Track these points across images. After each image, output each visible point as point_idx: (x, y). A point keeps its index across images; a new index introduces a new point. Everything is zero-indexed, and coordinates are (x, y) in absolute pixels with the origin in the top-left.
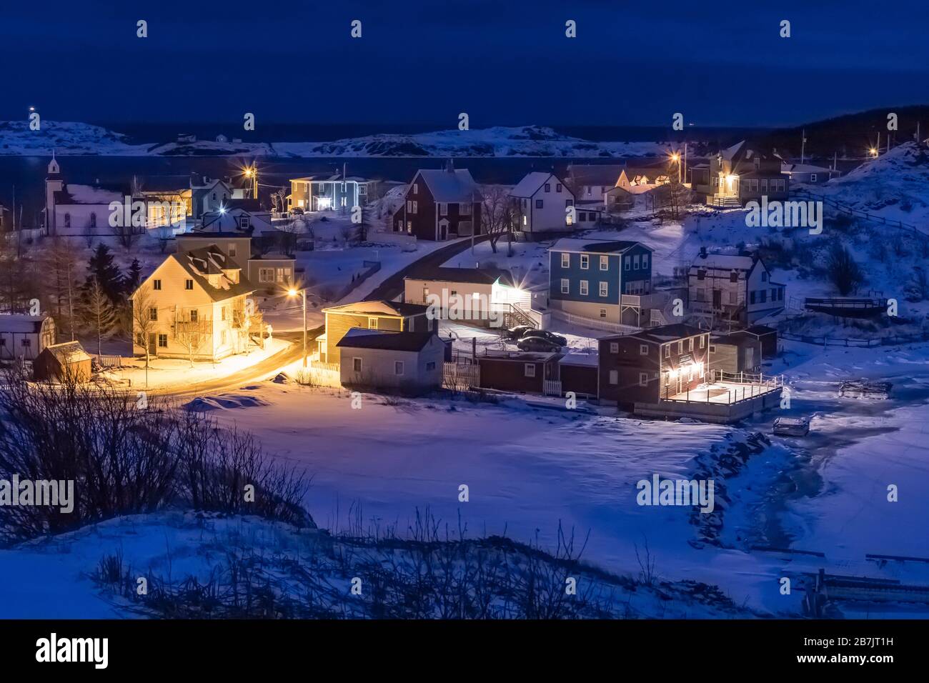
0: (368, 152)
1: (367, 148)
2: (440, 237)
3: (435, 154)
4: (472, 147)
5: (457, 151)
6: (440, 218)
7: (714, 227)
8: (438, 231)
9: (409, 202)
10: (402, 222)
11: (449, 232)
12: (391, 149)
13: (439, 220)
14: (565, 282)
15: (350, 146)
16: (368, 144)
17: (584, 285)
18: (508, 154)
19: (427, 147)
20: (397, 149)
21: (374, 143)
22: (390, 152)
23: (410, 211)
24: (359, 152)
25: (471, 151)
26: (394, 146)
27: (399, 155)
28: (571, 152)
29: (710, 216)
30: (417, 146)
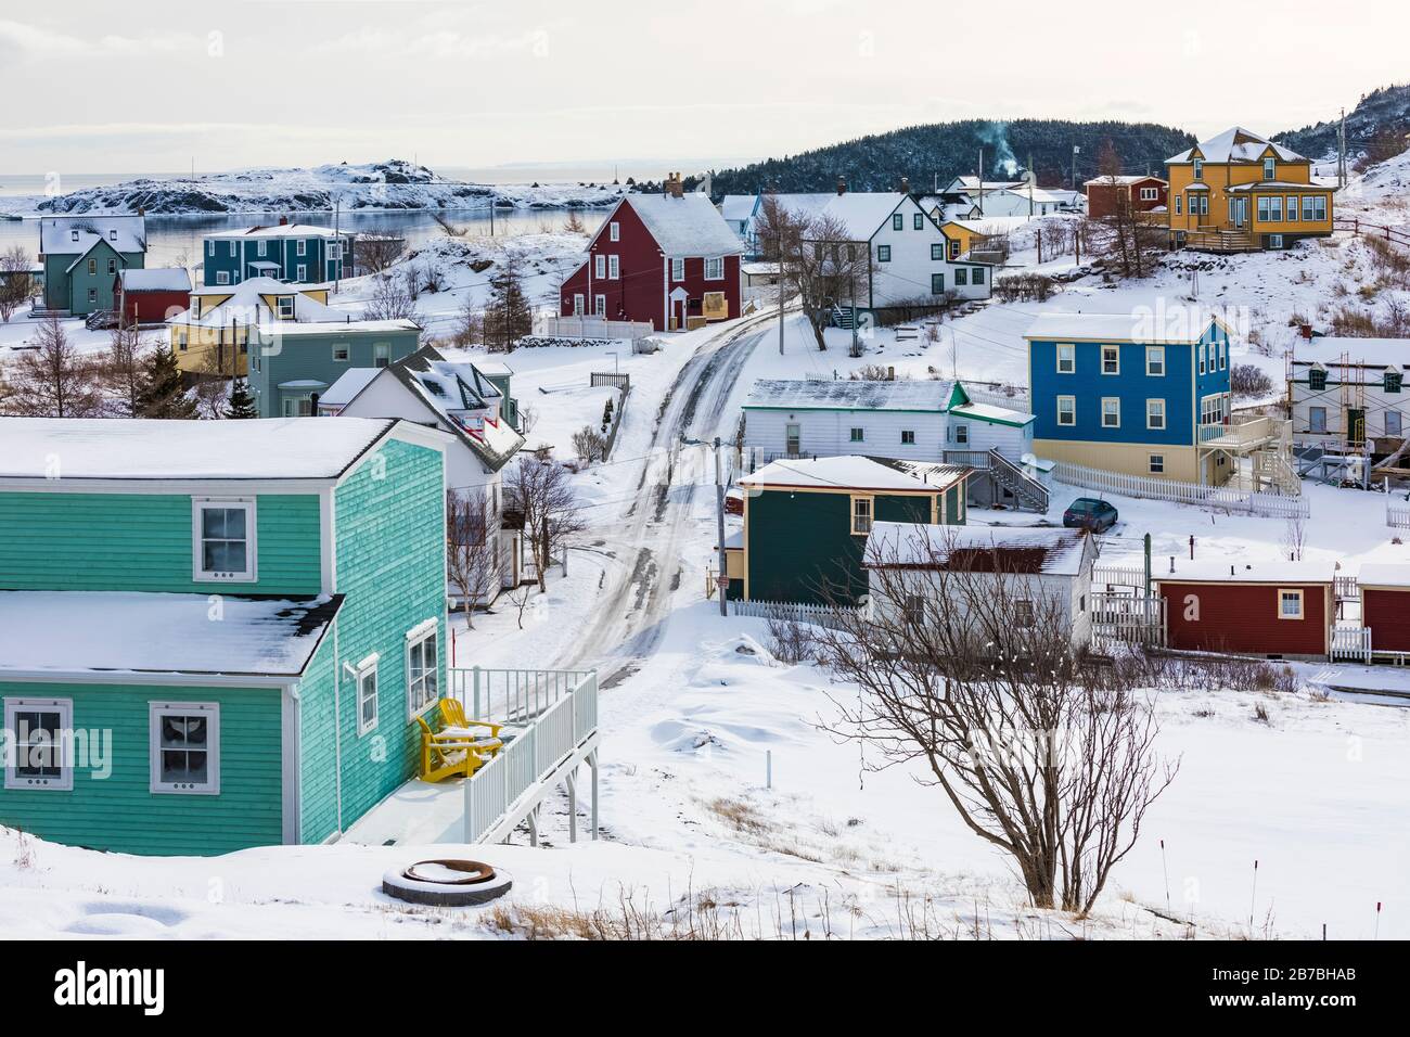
0: (130, 208)
1: (128, 201)
2: (674, 323)
3: (238, 209)
4: (296, 197)
5: (273, 204)
6: (673, 286)
7: (1225, 288)
8: (668, 312)
9: (600, 257)
10: (582, 296)
11: (688, 314)
12: (167, 203)
13: (670, 291)
14: (1066, 403)
15: (100, 199)
16: (130, 194)
17: (1111, 405)
18: (354, 207)
19: (225, 199)
20: (177, 203)
21: (138, 194)
22: (165, 208)
23: (600, 276)
24: (114, 209)
25: (295, 203)
26: (172, 198)
27: (180, 212)
28: (452, 201)
29: (1211, 268)
30: (209, 197)
